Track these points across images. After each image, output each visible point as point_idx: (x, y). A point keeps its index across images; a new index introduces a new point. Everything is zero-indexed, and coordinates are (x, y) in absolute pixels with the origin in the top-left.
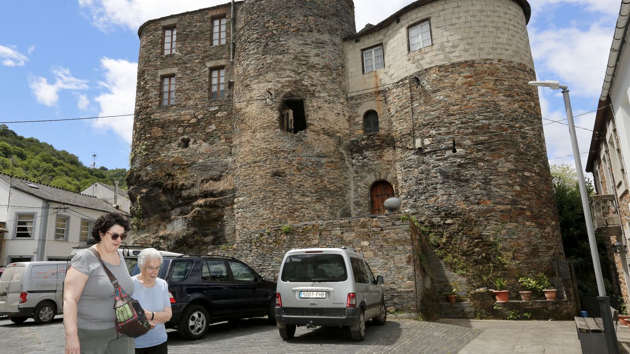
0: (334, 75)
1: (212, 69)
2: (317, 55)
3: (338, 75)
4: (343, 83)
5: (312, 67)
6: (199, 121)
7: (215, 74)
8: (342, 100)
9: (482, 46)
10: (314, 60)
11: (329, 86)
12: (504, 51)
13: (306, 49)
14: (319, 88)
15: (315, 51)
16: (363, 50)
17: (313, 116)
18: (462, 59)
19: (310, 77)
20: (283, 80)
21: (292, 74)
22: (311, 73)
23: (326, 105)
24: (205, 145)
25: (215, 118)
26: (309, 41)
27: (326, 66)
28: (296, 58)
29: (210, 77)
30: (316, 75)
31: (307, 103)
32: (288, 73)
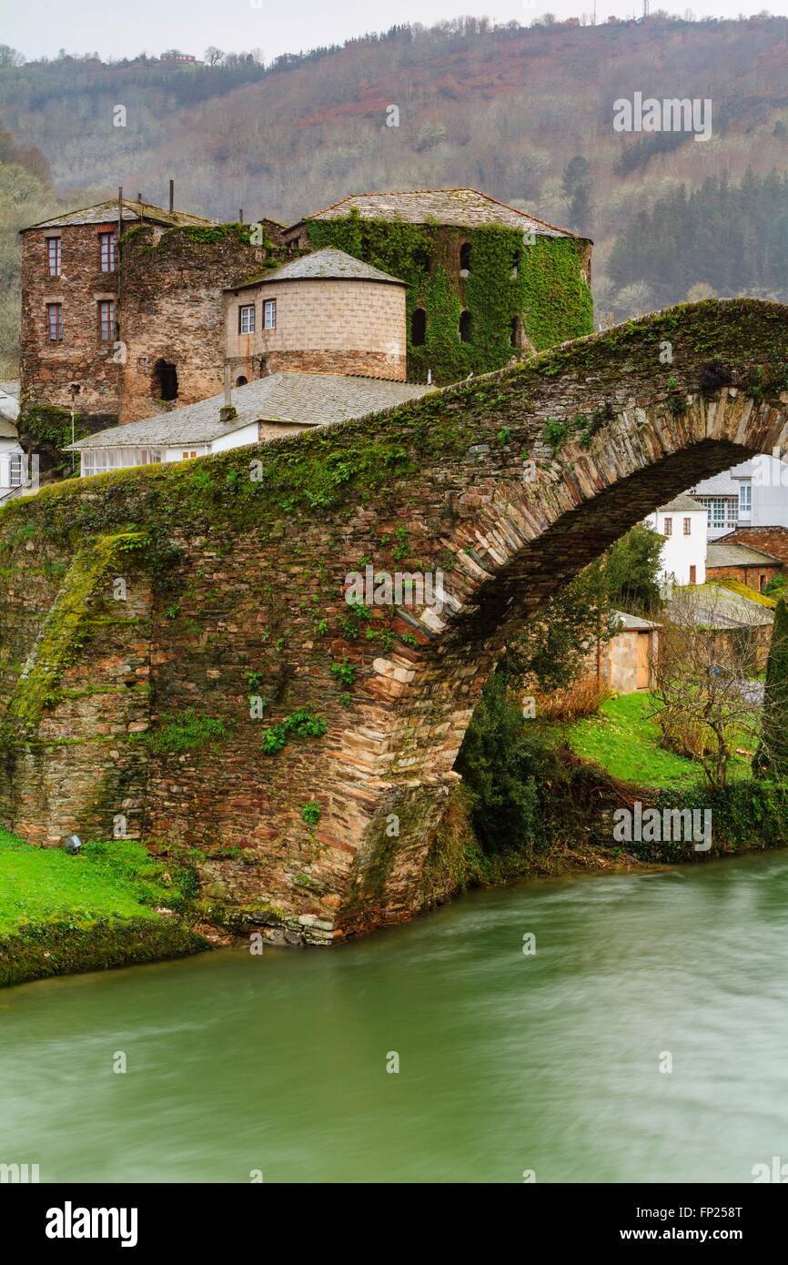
0: (210, 336)
1: (101, 303)
2: (191, 316)
3: (215, 335)
4: (222, 343)
5: (184, 330)
6: (88, 366)
7: (105, 308)
8: (218, 363)
9: (311, 336)
10: (187, 321)
11: (202, 350)
12: (332, 341)
13: (180, 309)
14: (191, 354)
15: (188, 312)
16: (240, 307)
17: (184, 385)
18: (294, 349)
19: (183, 342)
20: (156, 344)
21: (165, 338)
22: (183, 337)
23: (198, 371)
24: (95, 395)
25: (104, 364)
26: (182, 300)
27: (201, 328)
28: (168, 320)
29: (99, 312)
30: (189, 339)
31: (178, 371)
32: (160, 337)
